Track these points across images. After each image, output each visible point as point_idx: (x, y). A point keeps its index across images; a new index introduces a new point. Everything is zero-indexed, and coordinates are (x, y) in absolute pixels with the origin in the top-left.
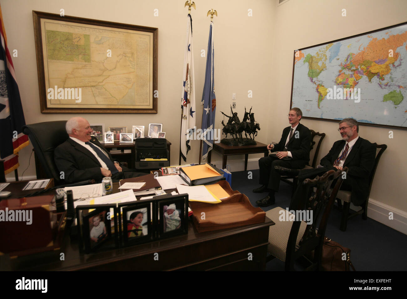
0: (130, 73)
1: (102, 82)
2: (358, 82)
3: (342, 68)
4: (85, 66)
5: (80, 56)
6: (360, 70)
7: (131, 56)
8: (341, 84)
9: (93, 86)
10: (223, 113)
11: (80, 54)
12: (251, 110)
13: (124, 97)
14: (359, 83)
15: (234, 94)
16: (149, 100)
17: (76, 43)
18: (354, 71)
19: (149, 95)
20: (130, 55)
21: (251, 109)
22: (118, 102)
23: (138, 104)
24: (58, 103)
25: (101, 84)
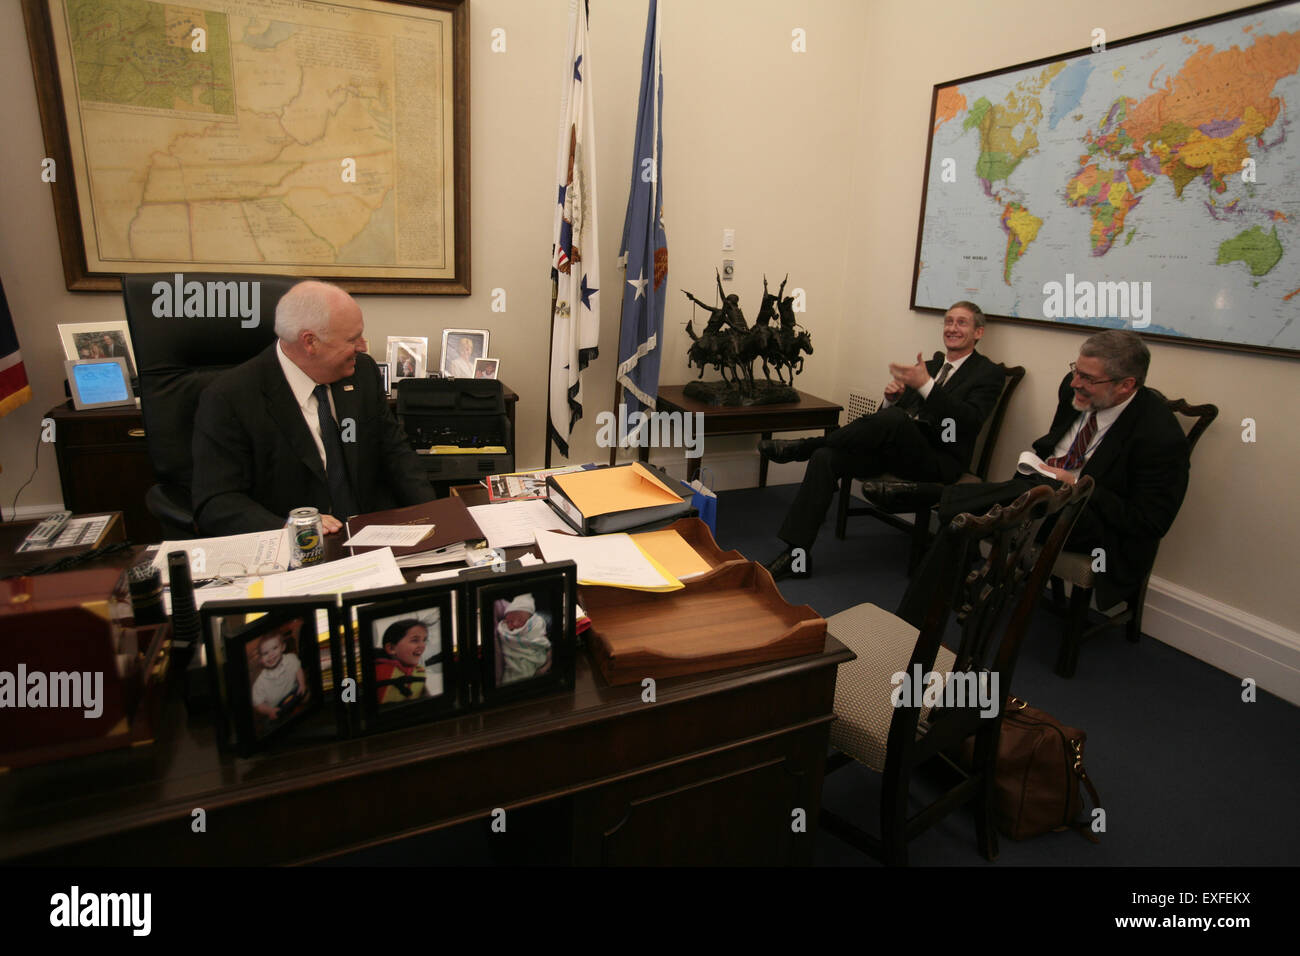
0: (374, 154)
1: (279, 184)
2: (1140, 197)
3: (1090, 150)
4: (217, 126)
5: (197, 92)
6: (1148, 156)
7: (375, 94)
8: (1083, 203)
9: (245, 199)
10: (690, 296)
11: (197, 83)
12: (782, 286)
13: (354, 237)
14: (1142, 201)
15: (729, 233)
16: (440, 250)
17: (177, 45)
18: (1129, 158)
19: (440, 232)
20: (373, 92)
21: (785, 282)
22: (336, 256)
23: (406, 263)
24: (127, 255)
25: (274, 192)
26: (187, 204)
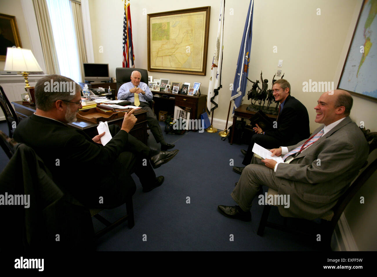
0: (190, 45)
1: (174, 52)
4: (167, 43)
5: (165, 37)
7: (191, 32)
9: (170, 55)
11: (165, 35)
13: (185, 62)
15: (281, 61)
16: (200, 65)
17: (163, 29)
19: (200, 61)
20: (190, 32)
21: (283, 76)
22: (182, 66)
23: (194, 68)
24: (155, 66)
25: (173, 54)
26: (162, 57)
